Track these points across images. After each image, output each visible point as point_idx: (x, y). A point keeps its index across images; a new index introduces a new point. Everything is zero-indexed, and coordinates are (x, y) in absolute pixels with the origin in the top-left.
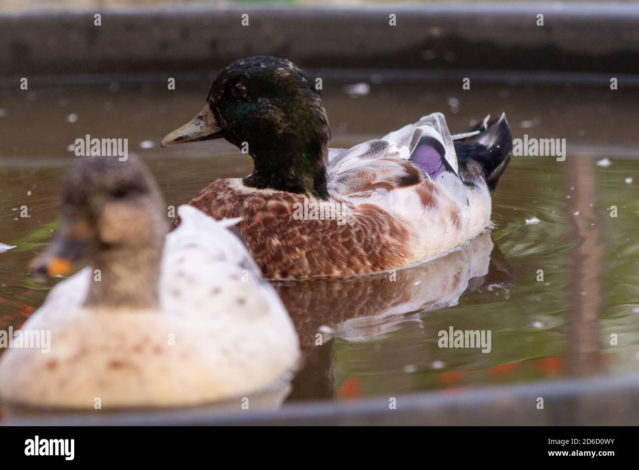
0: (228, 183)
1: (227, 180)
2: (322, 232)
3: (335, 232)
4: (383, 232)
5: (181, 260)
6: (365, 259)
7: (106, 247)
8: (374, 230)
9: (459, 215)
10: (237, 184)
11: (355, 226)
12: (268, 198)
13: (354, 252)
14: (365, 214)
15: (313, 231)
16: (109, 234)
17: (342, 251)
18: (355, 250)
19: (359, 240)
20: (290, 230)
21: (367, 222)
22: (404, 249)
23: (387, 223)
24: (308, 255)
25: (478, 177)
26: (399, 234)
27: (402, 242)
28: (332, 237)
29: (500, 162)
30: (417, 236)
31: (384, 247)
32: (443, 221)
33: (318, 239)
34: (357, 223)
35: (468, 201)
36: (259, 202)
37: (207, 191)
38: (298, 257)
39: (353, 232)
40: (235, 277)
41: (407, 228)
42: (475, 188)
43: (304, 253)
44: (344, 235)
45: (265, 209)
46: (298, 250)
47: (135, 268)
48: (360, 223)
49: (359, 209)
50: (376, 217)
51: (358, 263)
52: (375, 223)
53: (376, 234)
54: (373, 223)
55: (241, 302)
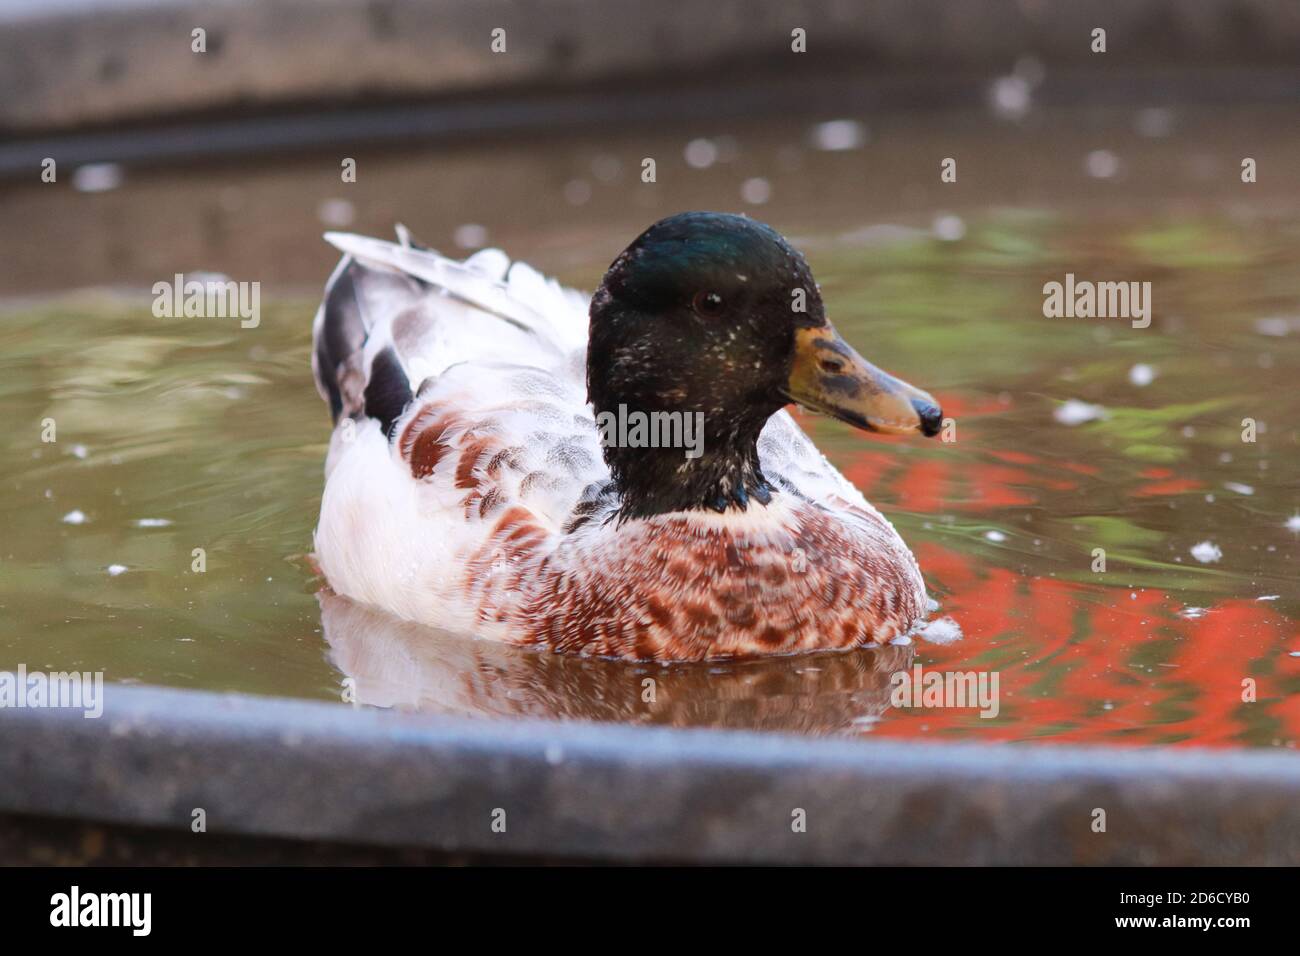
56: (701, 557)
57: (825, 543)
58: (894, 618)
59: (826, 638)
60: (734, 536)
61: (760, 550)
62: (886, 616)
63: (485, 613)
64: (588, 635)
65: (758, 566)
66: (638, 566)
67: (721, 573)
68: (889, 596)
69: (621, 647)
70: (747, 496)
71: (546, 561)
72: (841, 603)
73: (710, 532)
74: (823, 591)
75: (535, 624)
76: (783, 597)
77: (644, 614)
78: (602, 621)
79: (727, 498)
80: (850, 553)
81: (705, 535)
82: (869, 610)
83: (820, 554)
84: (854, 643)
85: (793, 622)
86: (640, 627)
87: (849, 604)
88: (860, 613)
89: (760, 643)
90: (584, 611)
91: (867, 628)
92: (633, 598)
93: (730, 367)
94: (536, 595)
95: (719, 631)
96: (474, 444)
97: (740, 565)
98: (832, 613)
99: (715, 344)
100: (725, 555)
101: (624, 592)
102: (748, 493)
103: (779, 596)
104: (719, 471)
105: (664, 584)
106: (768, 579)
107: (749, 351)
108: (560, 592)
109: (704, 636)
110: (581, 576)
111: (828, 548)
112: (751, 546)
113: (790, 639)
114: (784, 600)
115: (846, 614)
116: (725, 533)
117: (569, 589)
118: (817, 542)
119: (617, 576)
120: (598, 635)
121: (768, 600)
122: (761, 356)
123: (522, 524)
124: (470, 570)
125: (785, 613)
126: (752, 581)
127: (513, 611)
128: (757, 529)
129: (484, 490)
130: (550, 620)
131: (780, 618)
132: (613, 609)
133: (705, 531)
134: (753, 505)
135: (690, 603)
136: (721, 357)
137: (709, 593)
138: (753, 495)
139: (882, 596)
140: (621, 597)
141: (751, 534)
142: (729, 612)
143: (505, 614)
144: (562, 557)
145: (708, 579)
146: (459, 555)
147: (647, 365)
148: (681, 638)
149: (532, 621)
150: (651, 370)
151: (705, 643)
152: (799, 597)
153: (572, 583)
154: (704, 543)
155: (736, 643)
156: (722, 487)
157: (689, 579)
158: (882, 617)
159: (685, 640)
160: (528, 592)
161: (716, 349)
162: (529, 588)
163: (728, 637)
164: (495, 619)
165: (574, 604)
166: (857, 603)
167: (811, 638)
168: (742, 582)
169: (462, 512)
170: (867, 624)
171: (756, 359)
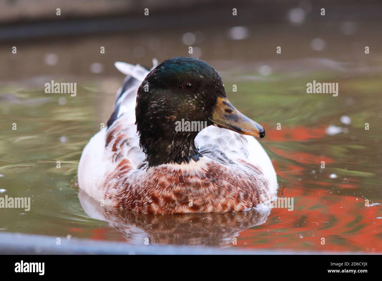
56: (170, 180)
57: (218, 175)
58: (244, 202)
59: (215, 208)
60: (183, 172)
61: (191, 177)
62: (240, 201)
63: (106, 196)
64: (133, 206)
65: (190, 183)
66: (149, 183)
67: (176, 185)
68: (242, 195)
69: (143, 210)
70: (190, 158)
71: (126, 179)
72: (221, 196)
73: (174, 171)
74: (214, 192)
75: (119, 201)
76: (199, 194)
77: (150, 199)
78: (137, 201)
79: (183, 159)
80: (227, 178)
81: (172, 172)
82: (232, 199)
83: (215, 179)
84: (226, 210)
85: (203, 203)
86: (149, 204)
87: (224, 197)
88: (229, 200)
89: (191, 210)
90: (132, 197)
91: (231, 205)
92: (147, 194)
93: (194, 108)
94: (120, 190)
95: (175, 205)
96: (120, 136)
97: (184, 182)
98: (217, 200)
99: (189, 99)
100: (178, 179)
101: (144, 192)
102: (191, 157)
103: (198, 193)
104: (182, 148)
105: (157, 189)
106: (194, 187)
107: (201, 103)
108: (127, 190)
109: (170, 207)
110: (134, 186)
111: (218, 176)
112: (188, 176)
113: (202, 209)
114: (199, 195)
115: (223, 200)
116: (180, 171)
117: (130, 190)
118: (214, 175)
119: (143, 187)
120: (136, 206)
121: (194, 195)
122: (205, 105)
123: (125, 165)
124: (106, 180)
125: (200, 200)
126: (188, 188)
127: (114, 196)
128: (192, 170)
129: (118, 152)
130: (123, 200)
131: (198, 201)
132: (141, 197)
133: (173, 170)
134: (192, 162)
135: (166, 196)
136: (191, 104)
137: (172, 192)
138: (192, 158)
139: (239, 194)
140: (143, 194)
141: (189, 172)
142: (179, 199)
143: (111, 197)
144: (131, 178)
145: (172, 188)
146: (105, 175)
147: (163, 107)
148: (162, 208)
149: (118, 200)
150: (165, 108)
151: (171, 209)
152: (205, 194)
153: (131, 188)
154: (172, 175)
155: (182, 210)
156: (182, 154)
157: (165, 187)
158: (238, 201)
159: (164, 208)
160: (119, 189)
161: (189, 101)
162: (119, 188)
163: (179, 208)
164: (109, 198)
165: (130, 195)
166: (227, 196)
167: (210, 209)
168: (184, 188)
169: (111, 160)
170: (231, 204)
171: (203, 106)
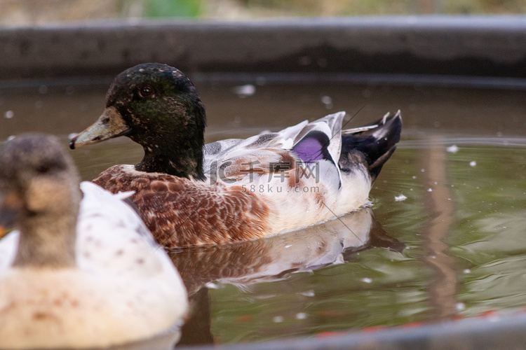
0: (123, 168)
1: (122, 166)
2: (192, 208)
3: (203, 209)
4: (245, 210)
5: (89, 227)
6: (226, 232)
7: (32, 214)
8: (237, 209)
9: (325, 196)
10: (130, 169)
11: (221, 205)
12: (151, 179)
13: (216, 227)
14: (233, 195)
15: (184, 207)
16: (35, 204)
17: (206, 225)
18: (218, 224)
19: (222, 217)
20: (166, 204)
21: (232, 202)
22: (263, 224)
23: (250, 202)
24: (177, 227)
25: (358, 164)
26: (259, 211)
27: (261, 218)
28: (200, 214)
29: (385, 152)
30: (277, 213)
31: (244, 222)
32: (306, 200)
33: (187, 214)
34: (223, 202)
35: (340, 184)
36: (145, 182)
37: (104, 174)
38: (168, 228)
39: (218, 210)
40: (134, 241)
41: (269, 206)
42: (351, 174)
43: (173, 225)
44: (210, 212)
45: (148, 188)
46: (169, 222)
47: (56, 232)
48: (226, 202)
49: (230, 191)
50: (241, 198)
51: (220, 236)
52: (240, 202)
53: (238, 212)
54: (238, 203)
55: (141, 261)
